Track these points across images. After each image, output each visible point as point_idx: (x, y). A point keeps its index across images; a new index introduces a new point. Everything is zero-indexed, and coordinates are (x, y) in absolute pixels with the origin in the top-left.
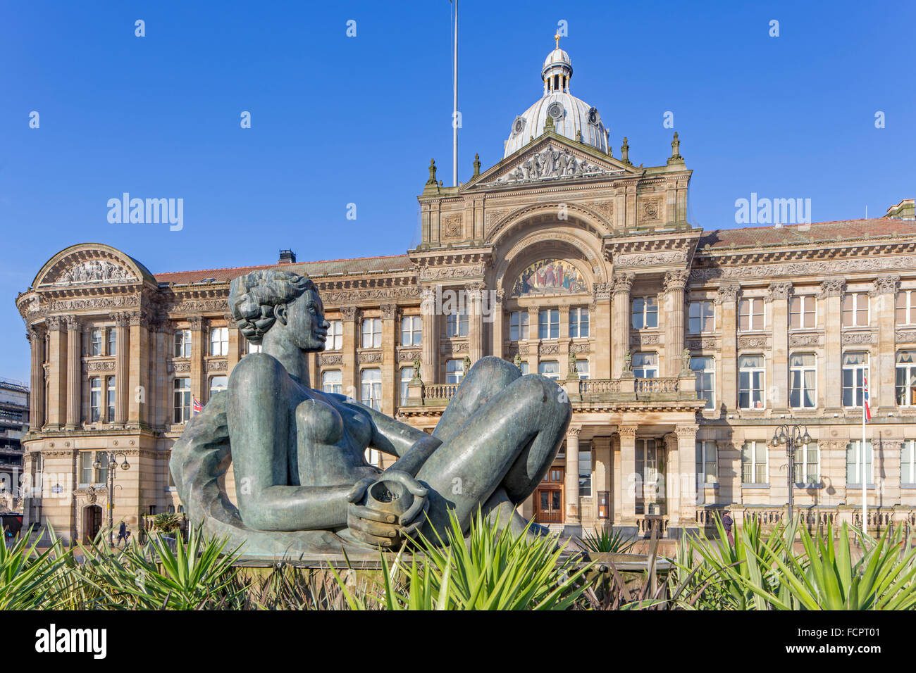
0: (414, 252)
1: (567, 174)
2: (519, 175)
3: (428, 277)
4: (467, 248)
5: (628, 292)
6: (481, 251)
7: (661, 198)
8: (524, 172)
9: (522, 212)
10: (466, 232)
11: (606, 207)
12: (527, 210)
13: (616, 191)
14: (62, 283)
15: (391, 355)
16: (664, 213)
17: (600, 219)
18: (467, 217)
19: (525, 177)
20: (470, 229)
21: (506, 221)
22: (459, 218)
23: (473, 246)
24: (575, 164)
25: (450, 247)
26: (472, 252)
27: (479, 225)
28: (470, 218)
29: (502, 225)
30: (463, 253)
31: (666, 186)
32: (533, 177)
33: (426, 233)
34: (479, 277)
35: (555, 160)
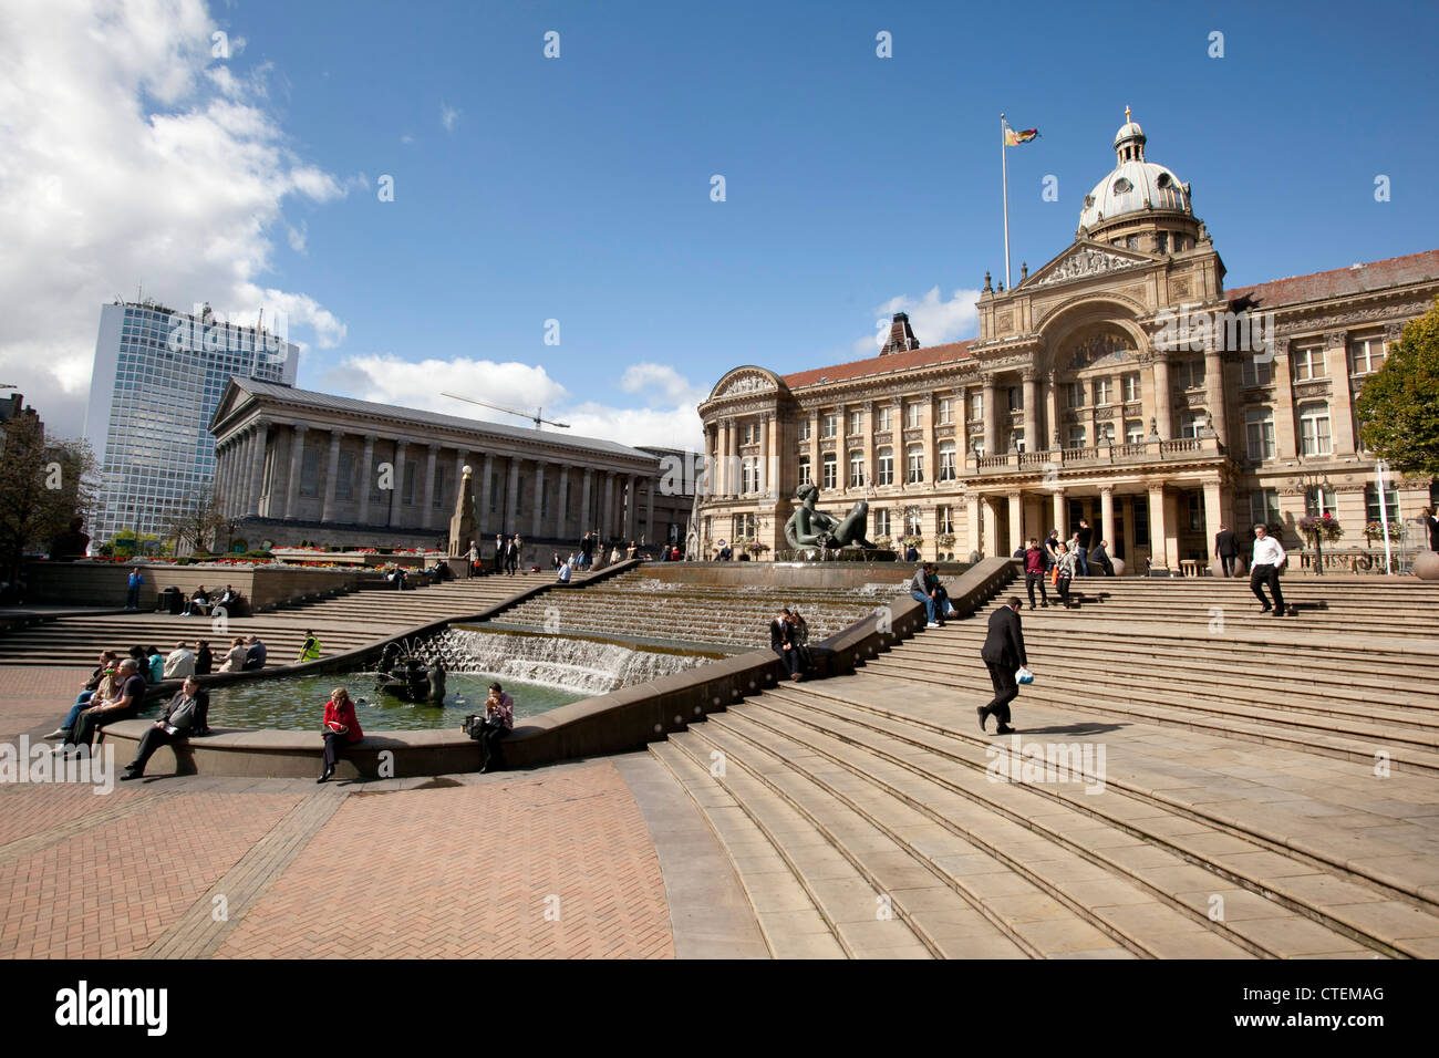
0: (972, 349)
1: (1102, 269)
2: (1061, 276)
3: (985, 366)
4: (1016, 341)
5: (1164, 362)
6: (1028, 342)
7: (1191, 277)
8: (1063, 271)
9: (1064, 304)
10: (1016, 325)
11: (1140, 291)
12: (1068, 303)
13: (1147, 277)
14: (727, 396)
15: (963, 430)
16: (1194, 289)
17: (1134, 303)
18: (1017, 314)
19: (1065, 277)
20: (1019, 324)
21: (1051, 313)
22: (1010, 315)
23: (1021, 339)
24: (1107, 260)
25: (1002, 341)
26: (1021, 344)
27: (1027, 319)
28: (1020, 314)
29: (1047, 317)
30: (1013, 345)
31: (1194, 267)
32: (1072, 276)
33: (984, 331)
34: (1029, 362)
35: (1089, 260)
